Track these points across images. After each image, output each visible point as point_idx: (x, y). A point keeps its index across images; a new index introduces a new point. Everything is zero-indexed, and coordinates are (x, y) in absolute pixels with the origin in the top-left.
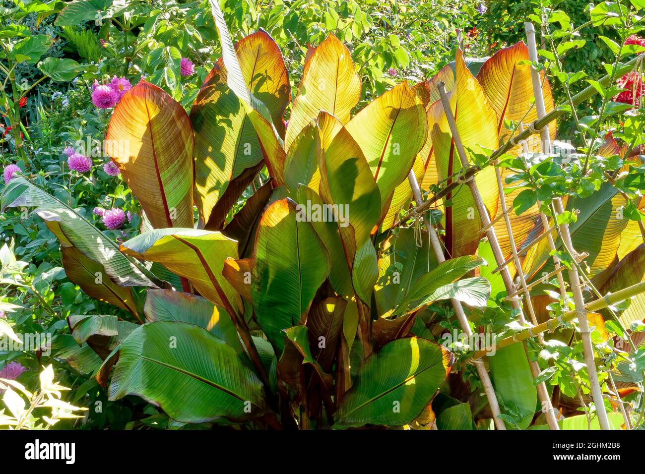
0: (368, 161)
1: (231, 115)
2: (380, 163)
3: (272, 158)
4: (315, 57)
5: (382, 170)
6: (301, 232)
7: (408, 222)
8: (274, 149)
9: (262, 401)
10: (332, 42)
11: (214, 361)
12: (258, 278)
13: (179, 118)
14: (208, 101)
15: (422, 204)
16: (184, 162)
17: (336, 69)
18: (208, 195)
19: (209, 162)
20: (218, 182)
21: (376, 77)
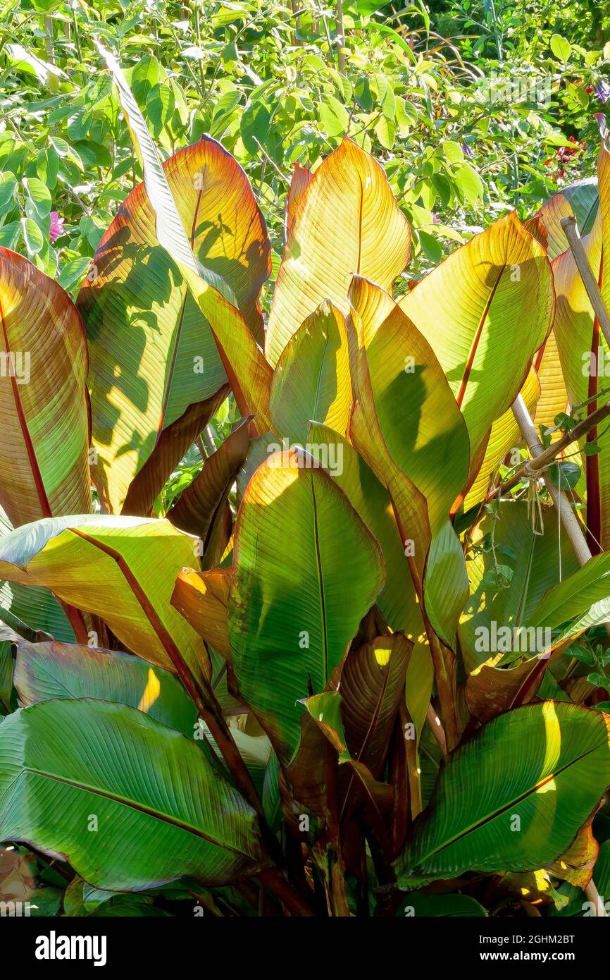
0: (445, 370)
1: (155, 305)
2: (467, 374)
3: (245, 379)
4: (315, 183)
5: (472, 387)
6: (322, 512)
7: (513, 490)
8: (249, 363)
9: (255, 845)
10: (348, 153)
11: (160, 772)
12: (242, 605)
13: (59, 313)
14: (109, 279)
15: (541, 454)
16: (71, 399)
17: (357, 205)
18: (117, 461)
19: (116, 397)
20: (136, 435)
21: (419, 224)
